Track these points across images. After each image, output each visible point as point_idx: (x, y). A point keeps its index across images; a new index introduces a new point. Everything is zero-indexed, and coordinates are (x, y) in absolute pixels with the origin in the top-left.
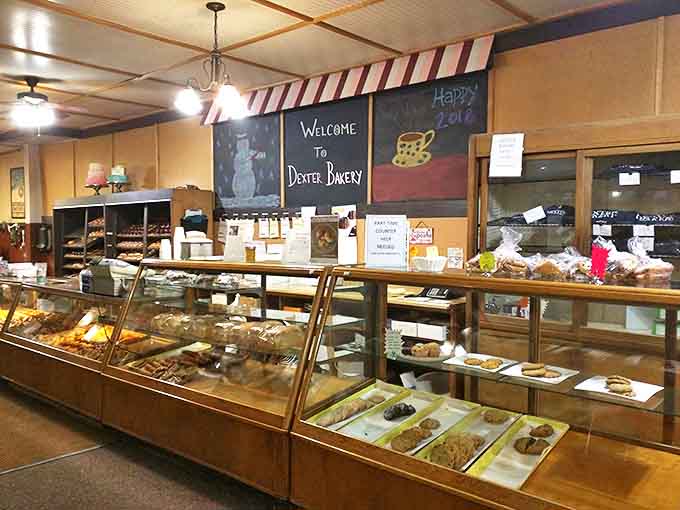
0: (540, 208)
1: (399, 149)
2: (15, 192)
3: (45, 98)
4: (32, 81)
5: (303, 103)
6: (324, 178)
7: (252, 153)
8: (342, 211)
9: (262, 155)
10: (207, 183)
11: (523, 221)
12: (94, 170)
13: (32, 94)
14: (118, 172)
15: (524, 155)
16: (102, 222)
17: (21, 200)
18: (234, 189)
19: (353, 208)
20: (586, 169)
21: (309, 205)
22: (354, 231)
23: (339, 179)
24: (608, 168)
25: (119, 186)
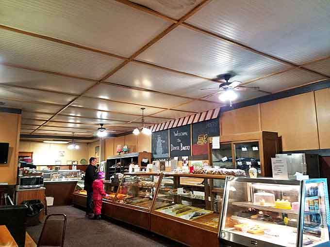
0: (226, 157)
1: (199, 140)
2: (97, 154)
3: (105, 129)
4: (102, 125)
5: (173, 127)
6: (180, 148)
7: (161, 141)
8: (185, 158)
9: (164, 141)
10: (149, 150)
11: (222, 161)
12: (119, 147)
13: (102, 128)
14: (125, 147)
15: (220, 143)
16: (120, 163)
17: (98, 157)
18: (157, 151)
19: (187, 157)
20: (234, 147)
21: (177, 156)
22: (188, 165)
23: (184, 148)
24: (239, 146)
25: (126, 152)
